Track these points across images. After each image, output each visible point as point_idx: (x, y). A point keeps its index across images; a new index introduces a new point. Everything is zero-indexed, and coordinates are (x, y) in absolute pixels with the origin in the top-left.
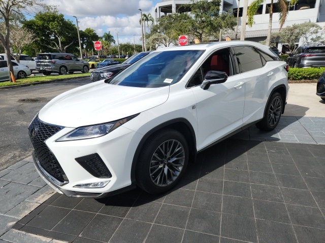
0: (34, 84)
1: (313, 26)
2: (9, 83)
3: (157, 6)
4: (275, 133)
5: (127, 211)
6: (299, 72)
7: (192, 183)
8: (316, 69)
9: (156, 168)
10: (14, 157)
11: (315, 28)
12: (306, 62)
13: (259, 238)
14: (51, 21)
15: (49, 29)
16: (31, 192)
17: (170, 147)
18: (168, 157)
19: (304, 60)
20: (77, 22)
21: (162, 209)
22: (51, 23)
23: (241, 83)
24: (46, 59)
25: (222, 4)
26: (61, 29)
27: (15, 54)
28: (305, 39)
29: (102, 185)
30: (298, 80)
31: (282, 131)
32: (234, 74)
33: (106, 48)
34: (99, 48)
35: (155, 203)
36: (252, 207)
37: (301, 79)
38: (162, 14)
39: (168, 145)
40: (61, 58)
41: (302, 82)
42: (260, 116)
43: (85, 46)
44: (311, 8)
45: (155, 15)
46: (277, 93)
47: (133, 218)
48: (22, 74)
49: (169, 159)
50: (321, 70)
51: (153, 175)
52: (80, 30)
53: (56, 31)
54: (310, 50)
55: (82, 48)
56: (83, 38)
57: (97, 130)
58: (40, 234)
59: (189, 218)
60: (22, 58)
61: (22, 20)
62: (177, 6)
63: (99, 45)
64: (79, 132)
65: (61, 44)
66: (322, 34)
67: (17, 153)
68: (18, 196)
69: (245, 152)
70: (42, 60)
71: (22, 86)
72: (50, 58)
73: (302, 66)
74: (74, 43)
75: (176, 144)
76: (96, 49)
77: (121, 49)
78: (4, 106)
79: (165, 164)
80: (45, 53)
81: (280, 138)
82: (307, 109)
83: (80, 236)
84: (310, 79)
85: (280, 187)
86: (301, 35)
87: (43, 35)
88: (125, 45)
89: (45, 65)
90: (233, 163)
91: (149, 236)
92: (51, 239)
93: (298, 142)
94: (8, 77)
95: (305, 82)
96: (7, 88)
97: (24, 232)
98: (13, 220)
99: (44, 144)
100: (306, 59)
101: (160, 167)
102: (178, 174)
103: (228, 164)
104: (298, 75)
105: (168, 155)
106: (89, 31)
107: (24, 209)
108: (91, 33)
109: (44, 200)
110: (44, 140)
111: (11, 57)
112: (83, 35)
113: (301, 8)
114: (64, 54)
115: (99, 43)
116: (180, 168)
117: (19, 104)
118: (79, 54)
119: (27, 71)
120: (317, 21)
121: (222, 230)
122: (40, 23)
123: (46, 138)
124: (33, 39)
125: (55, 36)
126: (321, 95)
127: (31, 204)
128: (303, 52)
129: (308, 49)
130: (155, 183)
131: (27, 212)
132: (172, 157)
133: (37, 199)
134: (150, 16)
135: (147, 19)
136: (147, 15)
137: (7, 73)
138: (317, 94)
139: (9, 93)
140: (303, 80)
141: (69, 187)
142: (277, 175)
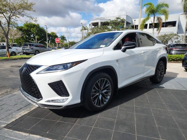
0: (20, 59)
1: (175, 35)
2: (6, 58)
3: (91, 22)
4: (161, 84)
5: (76, 120)
6: (170, 57)
7: (116, 107)
8: (180, 55)
9: (95, 95)
10: (7, 92)
11: (176, 36)
12: (173, 52)
13: (161, 136)
14: (32, 27)
15: (31, 32)
16: (16, 109)
17: (103, 83)
18: (102, 89)
19: (172, 51)
20: (47, 29)
21: (98, 120)
22: (32, 28)
23: (143, 52)
24: (28, 46)
25: (125, 22)
26: (38, 32)
27: (11, 43)
28: (171, 42)
29: (63, 101)
30: (170, 61)
31: (165, 84)
32: (138, 47)
33: (62, 44)
34: (58, 42)
35: (94, 117)
36: (154, 120)
37: (172, 61)
38: (93, 27)
39: (102, 82)
40: (36, 46)
41: (172, 62)
42: (153, 73)
43: (50, 42)
44: (174, 26)
45: (89, 27)
46: (162, 62)
47: (80, 124)
48: (14, 54)
49: (102, 91)
50: (183, 56)
51: (93, 99)
52: (48, 33)
53: (34, 33)
54: (175, 46)
55: (48, 42)
56: (49, 37)
57: (62, 67)
58: (22, 131)
59: (116, 125)
60: (14, 45)
61: (16, 26)
62: (101, 23)
63: (58, 40)
64: (51, 69)
65: (37, 40)
66: (181, 39)
67: (9, 90)
68: (8, 111)
69: (145, 93)
70: (25, 47)
71: (13, 59)
72: (30, 46)
73: (172, 54)
74: (44, 40)
75: (106, 82)
76: (56, 42)
77: (69, 44)
78: (2, 69)
79: (100, 93)
80: (28, 43)
81: (165, 87)
82: (178, 74)
83: (47, 133)
84: (176, 61)
85: (169, 110)
86: (169, 40)
87: (27, 35)
88: (72, 42)
89: (27, 50)
90: (139, 98)
91: (91, 134)
92: (29, 134)
93: (176, 89)
94: (5, 55)
95: (174, 62)
96: (4, 60)
97: (11, 130)
98: (5, 124)
99: (30, 75)
100: (173, 51)
101: (97, 94)
102: (107, 100)
103: (136, 98)
104: (170, 59)
105: (102, 88)
106: (53, 33)
107: (12, 118)
108: (54, 35)
109: (25, 113)
110: (30, 73)
111: (8, 45)
112: (49, 35)
113: (168, 26)
114: (39, 44)
115: (58, 39)
116: (109, 97)
117: (11, 68)
118: (46, 45)
119: (17, 52)
120: (177, 33)
121: (137, 132)
122: (26, 28)
123: (31, 72)
124: (21, 35)
125: (34, 35)
126: (184, 67)
127: (17, 116)
128: (171, 47)
129: (174, 45)
130: (94, 104)
131: (14, 120)
132: (104, 90)
133: (20, 113)
134: (86, 27)
135: (85, 29)
136: (85, 27)
137: (5, 52)
138: (182, 66)
139: (5, 63)
140: (173, 61)
141: (43, 102)
142: (166, 104)
